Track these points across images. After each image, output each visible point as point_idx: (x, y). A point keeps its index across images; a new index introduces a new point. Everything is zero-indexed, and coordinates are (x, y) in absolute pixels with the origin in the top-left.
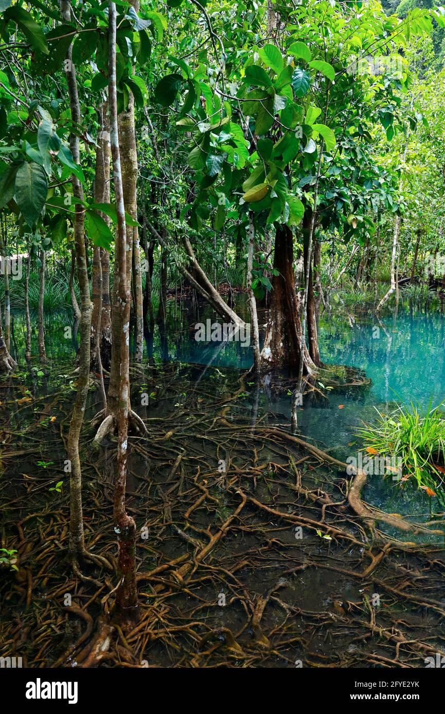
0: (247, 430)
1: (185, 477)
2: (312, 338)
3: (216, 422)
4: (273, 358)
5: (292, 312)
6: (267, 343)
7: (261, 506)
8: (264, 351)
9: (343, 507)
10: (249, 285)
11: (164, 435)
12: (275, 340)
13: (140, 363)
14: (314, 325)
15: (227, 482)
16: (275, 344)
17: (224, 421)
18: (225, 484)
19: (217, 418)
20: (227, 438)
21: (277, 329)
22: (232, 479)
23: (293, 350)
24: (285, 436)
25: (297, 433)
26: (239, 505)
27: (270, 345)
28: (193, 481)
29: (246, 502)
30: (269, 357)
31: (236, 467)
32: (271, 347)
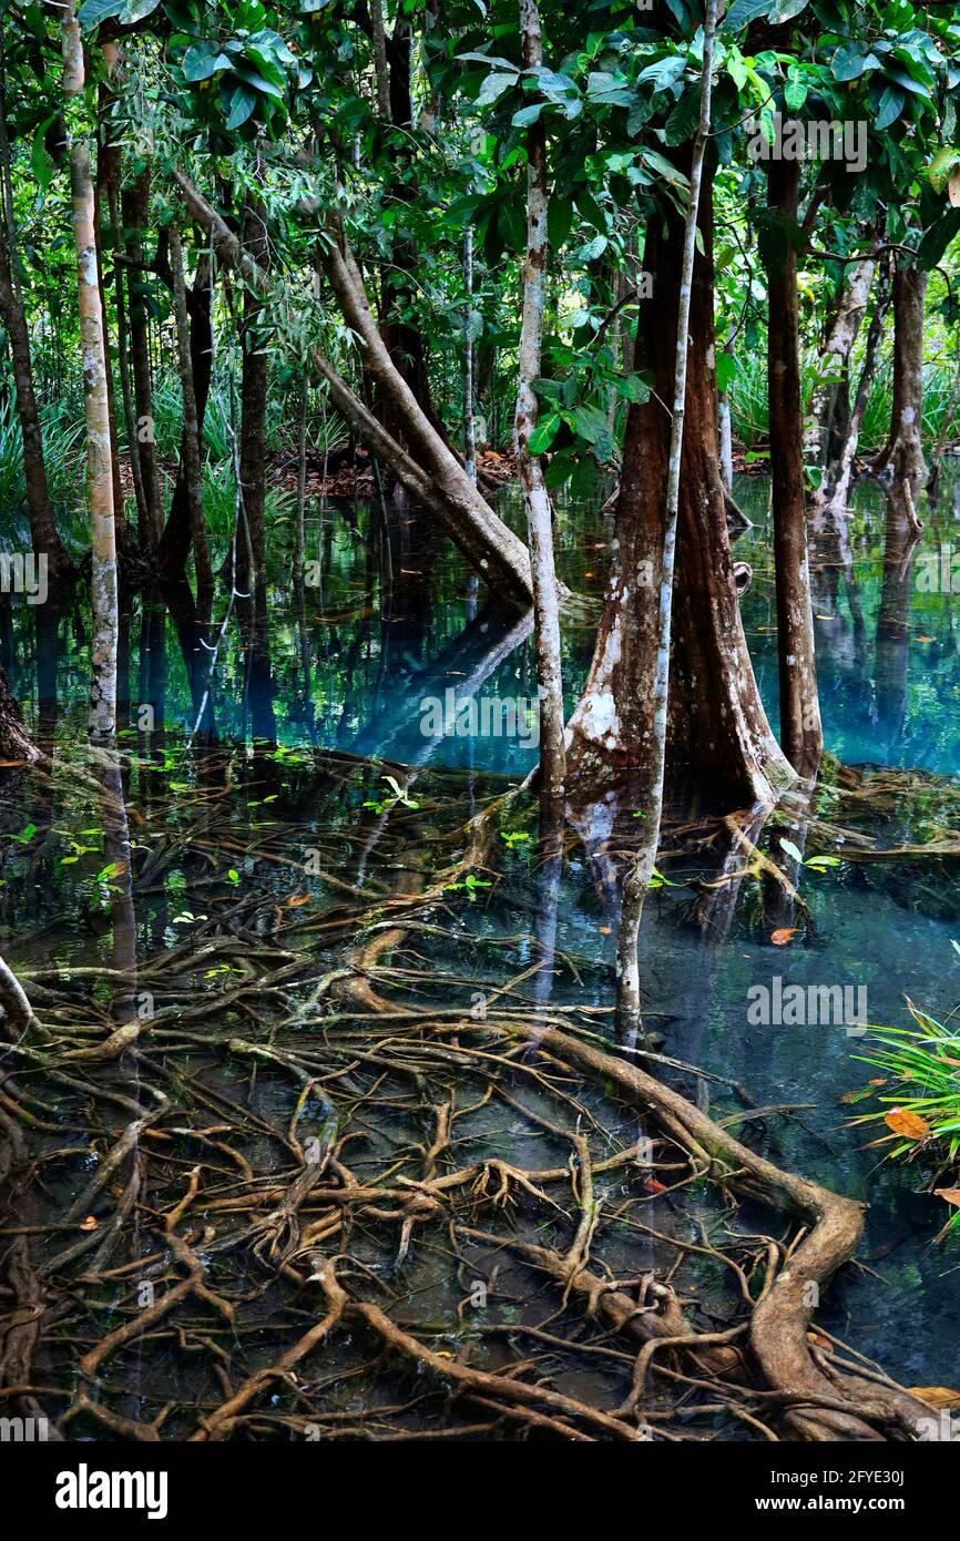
0: (440, 1027)
1: (133, 1210)
2: (792, 660)
3: (328, 992)
4: (625, 736)
5: (702, 550)
6: (600, 676)
7: (396, 1335)
8: (588, 709)
9: (726, 1353)
10: (522, 440)
11: (106, 1035)
12: (634, 664)
13: (103, 745)
14: (802, 606)
15: (295, 1234)
16: (634, 682)
17: (359, 988)
18: (284, 1239)
19: (337, 974)
20: (353, 1058)
21: (641, 621)
22: (319, 1224)
23: (706, 707)
24: (581, 1057)
25: (639, 1044)
26: (309, 1328)
27: (614, 682)
28: (162, 1224)
29: (343, 1319)
30: (608, 734)
31: (347, 1174)
32: (615, 693)
